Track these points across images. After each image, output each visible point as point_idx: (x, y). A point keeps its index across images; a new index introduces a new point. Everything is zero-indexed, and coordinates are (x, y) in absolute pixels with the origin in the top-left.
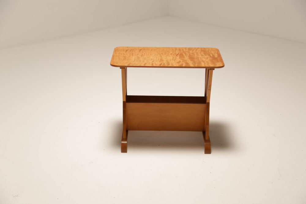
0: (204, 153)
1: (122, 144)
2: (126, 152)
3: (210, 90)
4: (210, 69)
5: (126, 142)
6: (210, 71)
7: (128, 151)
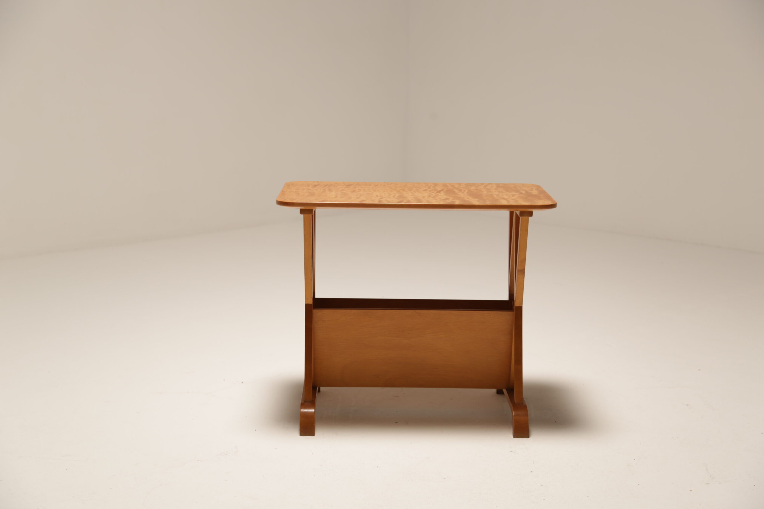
0: (511, 435)
1: (304, 415)
2: (312, 433)
3: (523, 271)
4: (522, 214)
5: (313, 410)
6: (521, 218)
7: (317, 432)
